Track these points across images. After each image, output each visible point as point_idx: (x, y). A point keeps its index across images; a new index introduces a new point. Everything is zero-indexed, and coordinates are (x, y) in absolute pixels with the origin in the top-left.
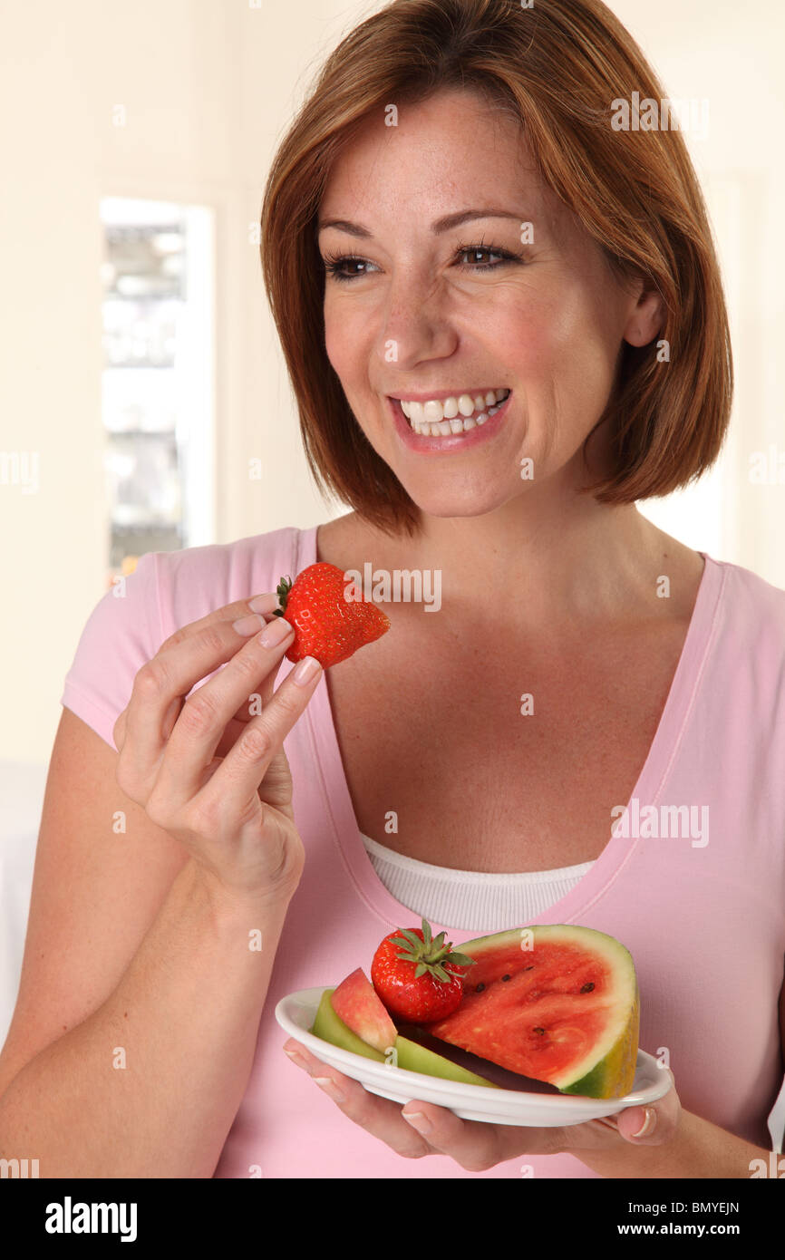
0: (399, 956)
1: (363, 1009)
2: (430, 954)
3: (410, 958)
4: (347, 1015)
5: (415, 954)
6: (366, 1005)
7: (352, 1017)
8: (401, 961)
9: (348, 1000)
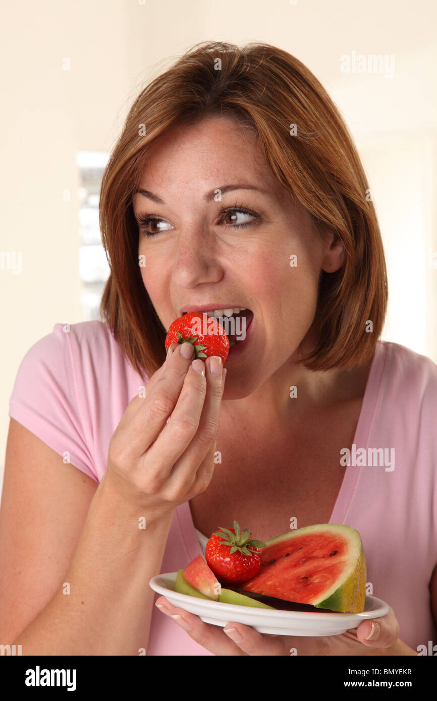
0: (221, 543)
1: (200, 574)
2: (240, 541)
3: (227, 543)
4: (191, 579)
5: (229, 541)
6: (202, 572)
7: (193, 580)
8: (222, 546)
9: (191, 571)
